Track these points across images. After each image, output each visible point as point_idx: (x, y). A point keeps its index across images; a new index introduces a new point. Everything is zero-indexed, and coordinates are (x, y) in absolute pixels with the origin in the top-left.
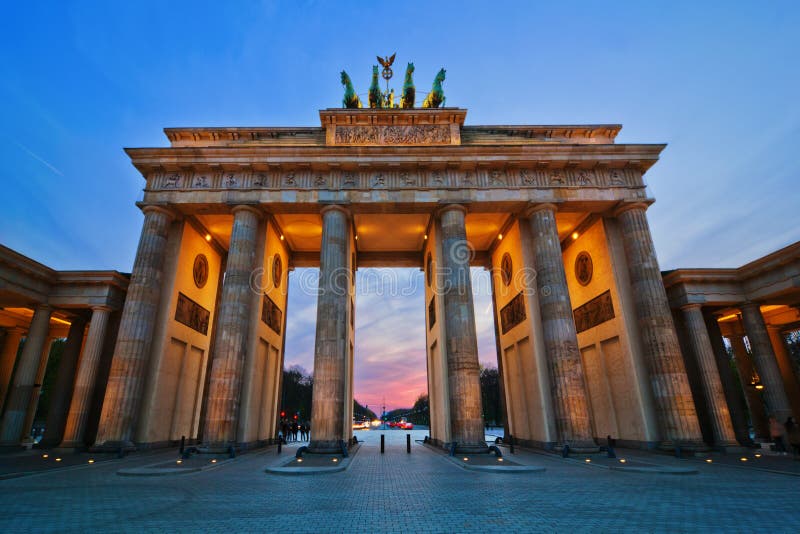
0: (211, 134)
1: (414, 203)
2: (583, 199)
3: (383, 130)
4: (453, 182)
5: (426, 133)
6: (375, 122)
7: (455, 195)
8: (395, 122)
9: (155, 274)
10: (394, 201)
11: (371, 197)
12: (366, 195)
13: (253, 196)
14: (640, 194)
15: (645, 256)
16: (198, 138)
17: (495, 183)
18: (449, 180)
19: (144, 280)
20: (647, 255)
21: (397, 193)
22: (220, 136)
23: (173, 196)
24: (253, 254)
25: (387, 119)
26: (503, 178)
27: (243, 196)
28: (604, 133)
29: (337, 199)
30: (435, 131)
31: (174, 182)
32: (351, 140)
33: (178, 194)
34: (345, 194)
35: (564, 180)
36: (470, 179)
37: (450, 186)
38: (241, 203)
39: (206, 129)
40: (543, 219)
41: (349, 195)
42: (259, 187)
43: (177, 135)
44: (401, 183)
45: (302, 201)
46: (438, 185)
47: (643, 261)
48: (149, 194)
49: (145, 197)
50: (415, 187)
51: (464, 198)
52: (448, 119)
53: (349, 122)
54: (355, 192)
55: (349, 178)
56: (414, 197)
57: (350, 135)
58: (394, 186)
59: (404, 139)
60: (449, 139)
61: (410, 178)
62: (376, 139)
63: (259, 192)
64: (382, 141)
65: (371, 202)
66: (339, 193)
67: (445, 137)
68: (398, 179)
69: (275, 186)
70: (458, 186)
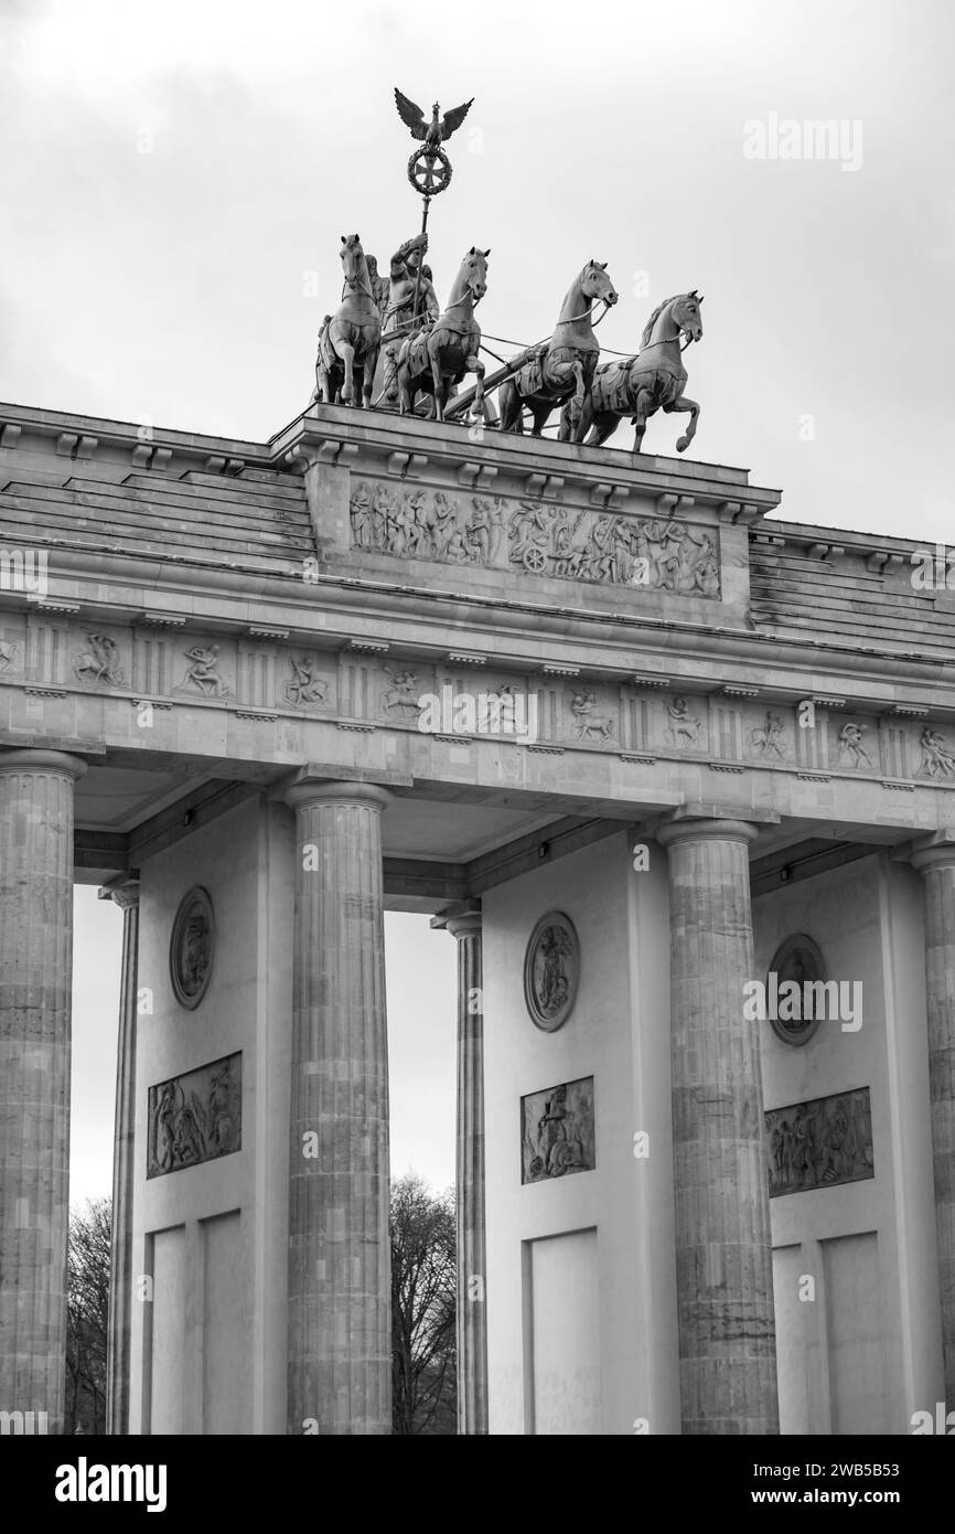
4: (728, 742)
7: (731, 788)
11: (474, 767)
12: (461, 755)
17: (846, 759)
18: (715, 733)
21: (555, 760)
25: (524, 481)
26: (872, 744)
27: (36, 713)
29: (366, 761)
30: (673, 547)
32: (401, 539)
34: (391, 743)
36: (775, 737)
37: (716, 755)
41: (407, 752)
42: (98, 684)
44: (567, 727)
45: (247, 755)
46: (682, 745)
50: (612, 744)
51: (755, 802)
53: (397, 470)
54: (419, 741)
55: (404, 686)
56: (608, 779)
57: (400, 520)
58: (548, 736)
59: (576, 562)
60: (715, 584)
61: (596, 712)
62: (486, 546)
63: (96, 704)
64: (502, 560)
65: (472, 782)
66: (370, 736)
67: (703, 574)
68: (559, 713)
69: (154, 688)
70: (739, 757)
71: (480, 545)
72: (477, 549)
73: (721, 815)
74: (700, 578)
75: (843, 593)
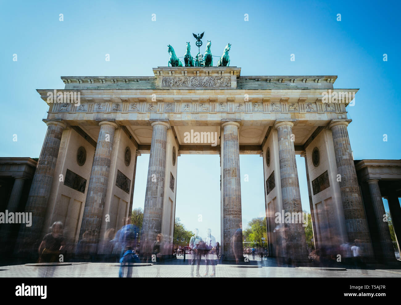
0: (89, 80)
1: (207, 121)
2: (308, 119)
3: (191, 79)
4: (231, 109)
5: (216, 81)
6: (186, 74)
7: (232, 116)
8: (198, 75)
9: (53, 159)
10: (195, 120)
11: (181, 118)
12: (179, 116)
13: (112, 116)
14: (344, 116)
15: (344, 152)
16: (81, 82)
17: (256, 109)
18: (228, 108)
19: (46, 163)
20: (346, 151)
21: (197, 115)
22: (94, 81)
23: (64, 116)
24: (111, 149)
25: (193, 73)
26: (261, 107)
27: (105, 116)
28: (327, 80)
29: (161, 118)
30: (222, 80)
31: (66, 108)
32: (171, 85)
33: (68, 114)
34: (166, 115)
35: (297, 108)
36: (241, 107)
37: (229, 111)
38: (104, 120)
39: (86, 77)
40: (284, 130)
41: (169, 116)
42: (116, 110)
43: (69, 80)
44: (200, 109)
45: (140, 119)
46: (222, 110)
47: (343, 155)
48: (51, 115)
49: (48, 116)
51: (237, 118)
52: (230, 73)
53: (170, 74)
54: (172, 114)
55: (169, 106)
56: (207, 117)
57: (171, 82)
58: (195, 111)
59: (203, 84)
60: (230, 85)
61: (205, 106)
62: (186, 84)
63: (115, 114)
64: (190, 85)
65: (181, 120)
66: (162, 114)
67: (228, 83)
68: (198, 107)
69: (125, 110)
70: (233, 111)
71: (185, 84)
72: (185, 85)
73: (228, 121)
74: (227, 84)
75: (257, 84)
